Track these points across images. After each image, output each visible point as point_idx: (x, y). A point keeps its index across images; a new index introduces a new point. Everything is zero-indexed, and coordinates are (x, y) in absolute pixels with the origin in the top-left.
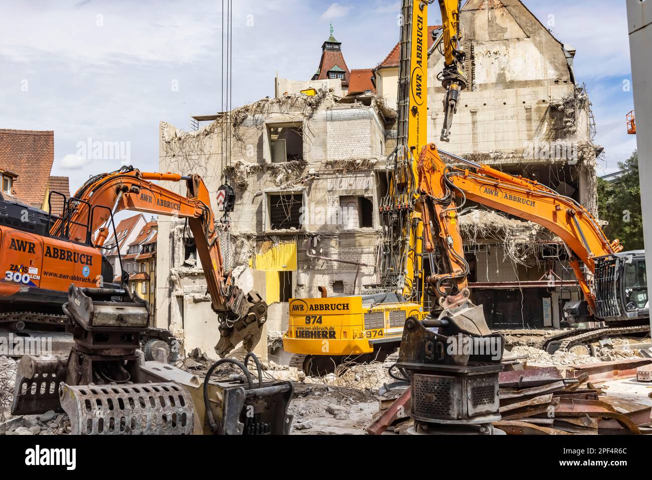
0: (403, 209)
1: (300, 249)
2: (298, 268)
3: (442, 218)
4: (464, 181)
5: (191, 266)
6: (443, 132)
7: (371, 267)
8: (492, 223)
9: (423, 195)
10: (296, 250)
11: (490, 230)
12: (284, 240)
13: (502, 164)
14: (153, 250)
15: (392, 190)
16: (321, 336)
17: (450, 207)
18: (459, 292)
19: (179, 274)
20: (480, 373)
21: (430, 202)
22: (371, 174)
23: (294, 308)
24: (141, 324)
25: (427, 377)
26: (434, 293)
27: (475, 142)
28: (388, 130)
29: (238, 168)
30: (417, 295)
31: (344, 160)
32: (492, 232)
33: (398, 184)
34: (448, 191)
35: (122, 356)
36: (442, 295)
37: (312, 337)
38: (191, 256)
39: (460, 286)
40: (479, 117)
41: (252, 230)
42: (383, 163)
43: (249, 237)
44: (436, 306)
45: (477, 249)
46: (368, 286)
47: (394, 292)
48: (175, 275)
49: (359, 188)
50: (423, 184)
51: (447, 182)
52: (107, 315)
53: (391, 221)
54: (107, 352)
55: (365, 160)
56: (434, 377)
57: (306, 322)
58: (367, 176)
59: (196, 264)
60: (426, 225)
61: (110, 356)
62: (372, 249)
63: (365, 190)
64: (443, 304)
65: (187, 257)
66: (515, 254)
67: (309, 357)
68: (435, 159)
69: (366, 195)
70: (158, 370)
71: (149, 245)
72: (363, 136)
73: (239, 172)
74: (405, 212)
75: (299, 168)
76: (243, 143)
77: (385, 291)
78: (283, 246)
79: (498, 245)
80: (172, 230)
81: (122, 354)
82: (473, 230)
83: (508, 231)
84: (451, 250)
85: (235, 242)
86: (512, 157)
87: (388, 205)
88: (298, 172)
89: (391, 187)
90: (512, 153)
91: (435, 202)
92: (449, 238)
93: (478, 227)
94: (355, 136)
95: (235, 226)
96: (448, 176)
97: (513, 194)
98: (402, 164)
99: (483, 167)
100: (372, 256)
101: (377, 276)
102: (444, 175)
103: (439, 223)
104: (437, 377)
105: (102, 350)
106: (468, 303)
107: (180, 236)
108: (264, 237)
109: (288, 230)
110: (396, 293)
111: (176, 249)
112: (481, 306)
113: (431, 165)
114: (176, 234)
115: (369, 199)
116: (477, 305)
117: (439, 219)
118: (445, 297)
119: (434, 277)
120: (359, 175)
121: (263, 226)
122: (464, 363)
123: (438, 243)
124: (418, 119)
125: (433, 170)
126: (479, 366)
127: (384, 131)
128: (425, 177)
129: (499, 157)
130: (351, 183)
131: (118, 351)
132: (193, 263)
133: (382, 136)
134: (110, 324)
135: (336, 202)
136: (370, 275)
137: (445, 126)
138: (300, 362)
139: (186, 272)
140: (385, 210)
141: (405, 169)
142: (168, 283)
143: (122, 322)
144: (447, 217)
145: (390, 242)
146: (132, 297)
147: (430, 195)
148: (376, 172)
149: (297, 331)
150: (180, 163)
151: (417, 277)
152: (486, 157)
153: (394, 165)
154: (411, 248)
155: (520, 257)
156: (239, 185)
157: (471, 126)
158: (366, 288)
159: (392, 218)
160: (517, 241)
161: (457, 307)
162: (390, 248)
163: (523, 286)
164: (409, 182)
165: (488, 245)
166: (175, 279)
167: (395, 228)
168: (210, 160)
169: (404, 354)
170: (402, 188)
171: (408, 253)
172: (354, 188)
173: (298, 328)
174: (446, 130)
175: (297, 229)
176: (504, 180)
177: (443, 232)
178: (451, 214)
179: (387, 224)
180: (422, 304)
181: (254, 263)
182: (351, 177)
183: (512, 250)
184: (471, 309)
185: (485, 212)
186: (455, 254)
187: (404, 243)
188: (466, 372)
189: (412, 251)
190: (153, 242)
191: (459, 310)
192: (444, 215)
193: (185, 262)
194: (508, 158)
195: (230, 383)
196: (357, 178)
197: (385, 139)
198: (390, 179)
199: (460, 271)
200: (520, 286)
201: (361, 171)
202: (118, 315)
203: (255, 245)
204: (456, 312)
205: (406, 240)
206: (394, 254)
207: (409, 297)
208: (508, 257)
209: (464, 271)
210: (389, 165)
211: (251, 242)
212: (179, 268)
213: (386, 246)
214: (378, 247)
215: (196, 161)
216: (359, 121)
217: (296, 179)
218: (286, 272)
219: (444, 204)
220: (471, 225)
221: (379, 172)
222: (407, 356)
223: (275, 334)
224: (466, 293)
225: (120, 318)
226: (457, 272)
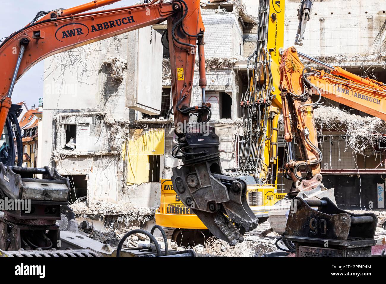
0: (262, 104)
1: (167, 136)
2: (165, 153)
3: (300, 113)
4: (320, 80)
5: (71, 149)
6: (297, 37)
7: (229, 153)
8: (336, 117)
9: (284, 92)
10: (164, 138)
11: (334, 123)
12: (154, 128)
13: (346, 67)
14: (33, 134)
15: (252, 86)
16: (189, 212)
17: (307, 103)
18: (313, 177)
19: (61, 156)
20: (357, 247)
21: (290, 98)
22: (231, 72)
23: (165, 188)
24: (62, 199)
25: (312, 248)
26: (291, 177)
27: (322, 47)
28: (247, 34)
29: (115, 64)
30: (271, 178)
31: (207, 60)
32: (336, 125)
33: (257, 82)
34: (306, 89)
35: (45, 226)
36: (298, 179)
37: (181, 213)
38: (72, 140)
39: (314, 172)
40: (326, 24)
41: (125, 119)
42: (243, 62)
43: (122, 125)
44: (293, 188)
45: (322, 140)
46: (229, 170)
47: (252, 175)
48: (57, 156)
49: (220, 84)
50: (284, 82)
51: (305, 81)
52: (34, 190)
53: (250, 114)
54: (33, 222)
55: (226, 60)
56: (317, 249)
57: (176, 200)
58: (228, 74)
59: (75, 147)
60: (286, 118)
61: (36, 226)
62: (230, 138)
63: (226, 86)
64: (299, 187)
65: (67, 141)
66: (356, 145)
67: (177, 230)
68: (295, 60)
69: (226, 91)
70: (72, 238)
71: (30, 129)
72: (225, 38)
73: (116, 67)
74: (263, 106)
75: (168, 65)
76: (119, 42)
77: (244, 175)
78: (152, 132)
79: (340, 137)
80: (55, 117)
81: (46, 224)
82: (320, 123)
83: (350, 125)
84: (307, 140)
85: (110, 129)
86: (355, 61)
87: (248, 100)
88: (167, 69)
89: (251, 84)
90: (355, 57)
91: (294, 98)
92: (306, 130)
93: (324, 121)
94: (218, 38)
95: (111, 115)
96: (306, 76)
97: (362, 93)
98: (261, 64)
99: (336, 68)
100: (230, 145)
101: (234, 162)
102: (302, 75)
103: (297, 117)
104: (320, 249)
105: (29, 220)
106: (321, 187)
107: (62, 122)
108: (136, 125)
109: (158, 120)
110: (254, 176)
111: (58, 134)
112: (333, 189)
113: (291, 66)
114: (58, 120)
115: (229, 94)
116: (329, 188)
117: (297, 113)
118: (301, 181)
119: (292, 164)
120: (220, 73)
121: (136, 115)
122: (344, 237)
123: (296, 134)
124: (276, 25)
125: (293, 70)
126: (356, 240)
127: (243, 34)
128: (286, 76)
129: (344, 60)
130: (214, 79)
131: (43, 222)
132: (73, 147)
133: (241, 39)
134: (37, 198)
135: (200, 96)
136: (227, 160)
137: (299, 32)
138: (169, 234)
139: (67, 154)
140: (245, 104)
141: (264, 68)
142: (50, 164)
143: (47, 196)
144: (304, 111)
145: (249, 132)
146: (52, 175)
147: (290, 92)
148: (236, 71)
149: (168, 208)
150: (62, 58)
151: (272, 163)
152: (333, 59)
153: (254, 65)
154: (268, 138)
155: (359, 148)
156: (115, 79)
157: (319, 32)
158: (227, 171)
159: (252, 111)
160: (357, 134)
161: (311, 190)
162: (249, 137)
163: (361, 173)
164: (267, 80)
165: (332, 137)
166: (57, 160)
167: (254, 120)
168: (89, 56)
169: (290, 229)
170: (261, 85)
171: (265, 142)
172: (215, 84)
173: (168, 205)
174: (300, 35)
175: (165, 118)
176: (354, 80)
177: (300, 124)
178: (307, 108)
179: (247, 116)
180: (276, 186)
181: (126, 147)
182: (213, 74)
183: (353, 141)
184: (323, 191)
185: (330, 108)
186: (310, 144)
187: (261, 133)
188: (346, 245)
189: (268, 141)
190: (34, 127)
191: (313, 192)
192: (302, 110)
193: (65, 145)
194: (351, 61)
195: (140, 251)
196: (219, 75)
197: (243, 42)
198: (250, 77)
199: (315, 158)
200: (359, 173)
201: (222, 69)
202: (44, 190)
203: (128, 132)
204: (310, 194)
205: (264, 130)
206: (252, 142)
207: (265, 180)
208: (349, 147)
209: (317, 159)
210: (250, 65)
211: (124, 129)
212: (60, 150)
213: (245, 136)
214: (236, 136)
215: (77, 57)
216: (221, 25)
217: (165, 75)
218: (155, 156)
219: (302, 100)
220: (318, 119)
221: (238, 71)
222: (292, 231)
223: (144, 210)
224: (319, 178)
225: (45, 193)
226: (311, 159)
